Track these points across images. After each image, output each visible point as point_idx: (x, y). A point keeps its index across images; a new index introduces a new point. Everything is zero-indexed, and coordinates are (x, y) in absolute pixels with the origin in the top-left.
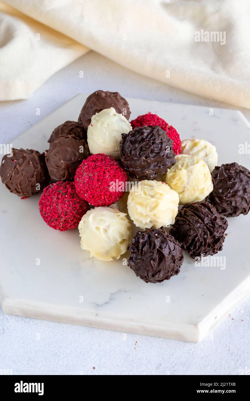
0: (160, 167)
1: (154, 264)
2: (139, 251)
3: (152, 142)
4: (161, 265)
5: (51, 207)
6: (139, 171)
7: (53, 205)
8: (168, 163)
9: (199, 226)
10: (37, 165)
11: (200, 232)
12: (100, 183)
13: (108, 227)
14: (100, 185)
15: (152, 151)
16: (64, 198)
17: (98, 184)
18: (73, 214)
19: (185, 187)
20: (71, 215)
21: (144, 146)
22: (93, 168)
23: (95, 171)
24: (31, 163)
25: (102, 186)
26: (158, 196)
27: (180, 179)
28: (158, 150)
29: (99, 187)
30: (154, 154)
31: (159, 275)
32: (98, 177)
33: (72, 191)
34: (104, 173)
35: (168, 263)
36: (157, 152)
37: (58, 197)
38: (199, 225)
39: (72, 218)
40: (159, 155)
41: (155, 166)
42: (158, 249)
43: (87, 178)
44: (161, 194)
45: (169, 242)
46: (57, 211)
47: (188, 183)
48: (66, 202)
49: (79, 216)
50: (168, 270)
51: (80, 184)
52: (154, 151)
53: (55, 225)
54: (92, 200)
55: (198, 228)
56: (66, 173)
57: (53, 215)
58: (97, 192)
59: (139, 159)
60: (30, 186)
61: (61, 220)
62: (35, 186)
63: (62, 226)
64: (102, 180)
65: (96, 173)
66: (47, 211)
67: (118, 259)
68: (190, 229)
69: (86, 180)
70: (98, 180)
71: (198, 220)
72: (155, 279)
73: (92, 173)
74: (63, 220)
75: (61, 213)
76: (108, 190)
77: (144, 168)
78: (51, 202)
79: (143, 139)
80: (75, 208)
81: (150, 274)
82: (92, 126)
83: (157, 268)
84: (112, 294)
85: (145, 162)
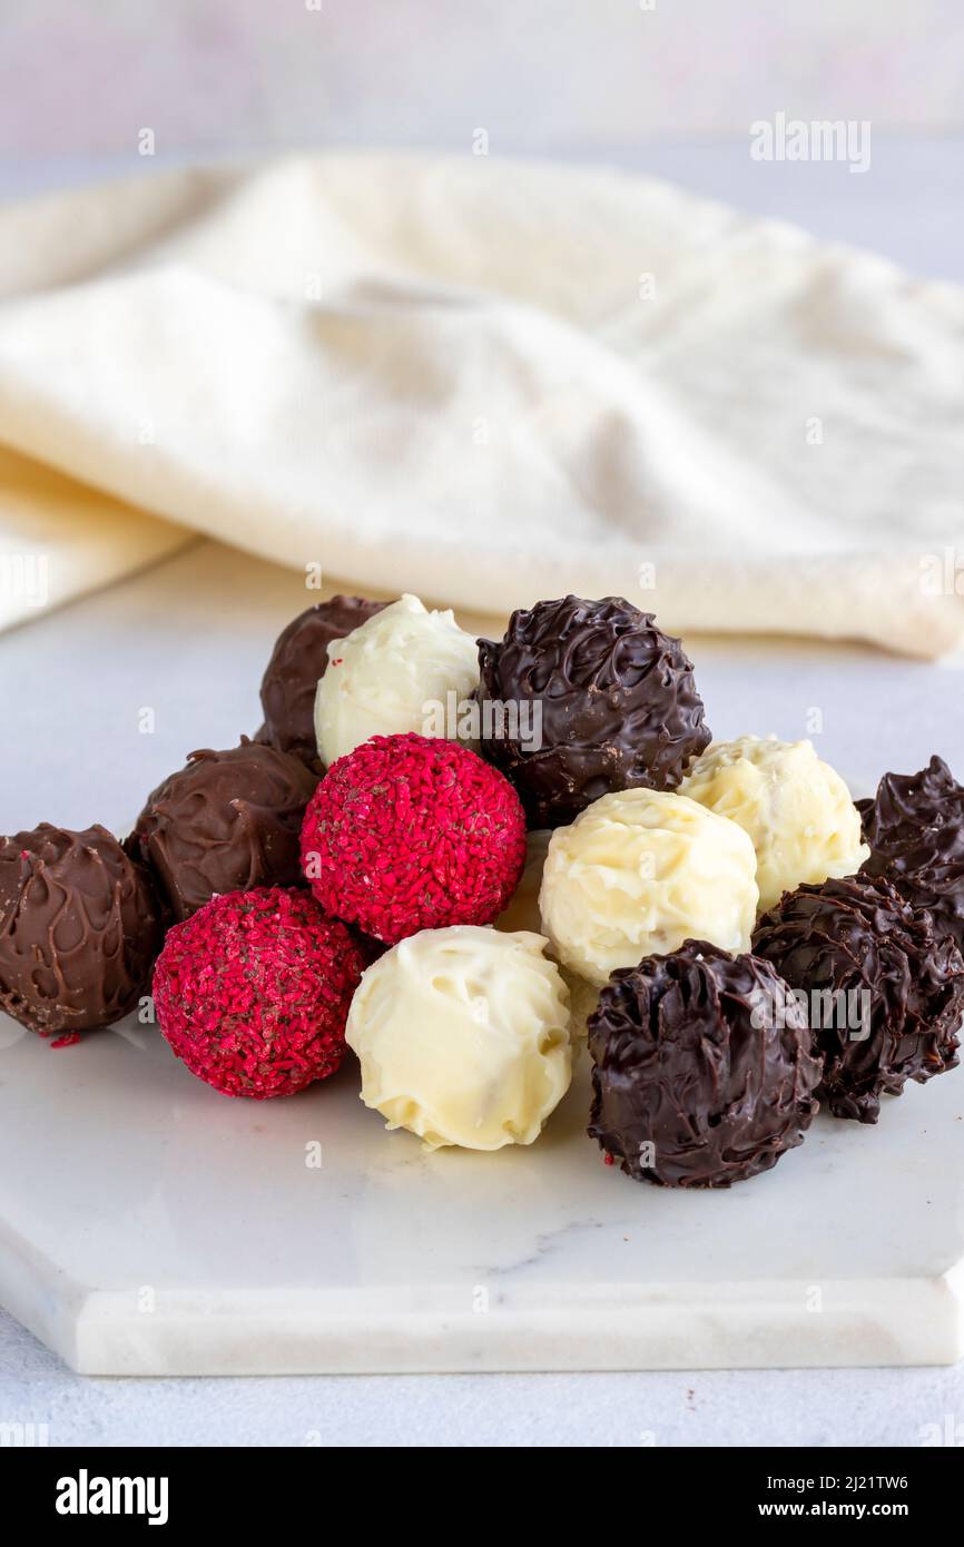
0: (659, 729)
1: (716, 1056)
2: (644, 1018)
3: (617, 629)
4: (744, 1061)
5: (215, 970)
6: (576, 754)
7: (225, 956)
8: (685, 724)
9: (861, 940)
10: (118, 865)
11: (869, 958)
12: (425, 811)
13: (487, 974)
14: (425, 820)
15: (623, 662)
16: (267, 926)
17: (418, 814)
18: (314, 988)
19: (764, 830)
20: (306, 992)
21: (585, 644)
22: (384, 765)
23: (397, 770)
24: (95, 851)
25: (434, 824)
26: (676, 823)
27: (740, 798)
28: (644, 658)
29: (423, 827)
30: (631, 674)
31: (738, 1112)
32: (412, 789)
33: (297, 904)
34: (436, 771)
35: (770, 1057)
36: (643, 663)
37: (241, 926)
38: (858, 934)
39: (310, 1005)
40: (650, 675)
41: (637, 729)
42: (720, 994)
43: (367, 804)
45: (759, 975)
46: (246, 977)
47: (774, 814)
48: (282, 938)
49: (338, 1000)
50: (773, 1094)
51: (338, 836)
52: (631, 663)
53: (240, 1052)
54: (395, 897)
55: (860, 947)
56: (255, 857)
57: (231, 998)
58: (415, 851)
59: (575, 694)
60: (100, 949)
61: (269, 1016)
62: (119, 949)
63: (272, 1050)
64: (435, 799)
65: (402, 777)
66: (203, 987)
67: (531, 1145)
68: (823, 957)
69: (364, 812)
70: (416, 801)
71: (851, 913)
72: (723, 1140)
73: (386, 780)
74: (275, 1012)
75: (266, 986)
76: (459, 841)
77: (595, 739)
78: (215, 948)
79: (573, 624)
80: (317, 962)
81: (702, 1112)
82: (340, 661)
83: (725, 1079)
84: (545, 1238)
85: (600, 705)
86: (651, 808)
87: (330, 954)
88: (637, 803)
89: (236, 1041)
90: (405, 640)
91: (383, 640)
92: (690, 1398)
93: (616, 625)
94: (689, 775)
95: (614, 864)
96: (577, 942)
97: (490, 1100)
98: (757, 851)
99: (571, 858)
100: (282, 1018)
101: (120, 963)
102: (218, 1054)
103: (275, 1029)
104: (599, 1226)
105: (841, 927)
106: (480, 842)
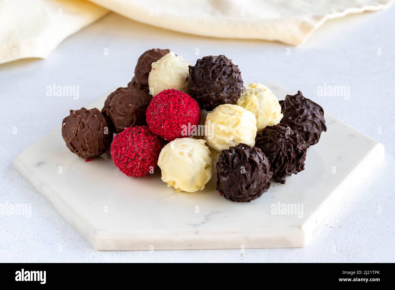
0: (233, 89)
1: (247, 173)
2: (230, 163)
3: (223, 65)
4: (254, 174)
5: (126, 148)
6: (213, 95)
7: (128, 144)
8: (239, 87)
9: (281, 141)
10: (101, 119)
11: (283, 146)
12: (177, 110)
13: (192, 151)
14: (177, 113)
15: (224, 73)
16: (138, 137)
17: (175, 111)
18: (150, 152)
19: (258, 112)
20: (148, 153)
21: (215, 69)
22: (166, 98)
23: (170, 100)
24: (96, 116)
25: (179, 114)
26: (237, 113)
27: (252, 104)
28: (229, 72)
29: (176, 114)
30: (226, 76)
31: (253, 186)
32: (174, 105)
33: (145, 131)
34: (179, 100)
35: (260, 173)
36: (229, 73)
37: (132, 137)
38: (281, 140)
39: (149, 156)
40: (231, 76)
41: (228, 89)
42: (248, 158)
43: (162, 108)
44: (240, 112)
45: (258, 152)
46: (134, 150)
47: (260, 108)
48: (142, 140)
49: (156, 154)
50: (261, 182)
51: (155, 116)
52: (226, 73)
53: (132, 167)
54: (169, 131)
55: (281, 143)
56: (135, 118)
57: (130, 155)
58: (174, 120)
59: (213, 81)
60: (97, 140)
61: (139, 159)
62: (102, 140)
63: (140, 167)
64: (179, 107)
65: (171, 102)
66: (123, 152)
67: (203, 190)
68: (273, 145)
69: (162, 110)
70: (175, 108)
71: (279, 135)
72: (249, 192)
73: (167, 102)
74: (140, 158)
75: (138, 152)
76: (185, 118)
77: (217, 92)
78: (126, 142)
79: (212, 63)
80: (151, 145)
81: (244, 186)
82: (155, 69)
83: (250, 178)
84: (206, 216)
85: (219, 84)
86: (231, 110)
87: (153, 143)
88: (228, 108)
89: (131, 165)
90: (171, 64)
91: (166, 64)
92: (241, 256)
93: (222, 64)
94: (240, 98)
95: (222, 123)
96: (213, 142)
97: (193, 180)
98: (256, 117)
99: (212, 122)
100: (142, 160)
101: (102, 143)
102: (127, 167)
103: (141, 162)
104: (219, 213)
105: (277, 138)
106: (190, 117)
